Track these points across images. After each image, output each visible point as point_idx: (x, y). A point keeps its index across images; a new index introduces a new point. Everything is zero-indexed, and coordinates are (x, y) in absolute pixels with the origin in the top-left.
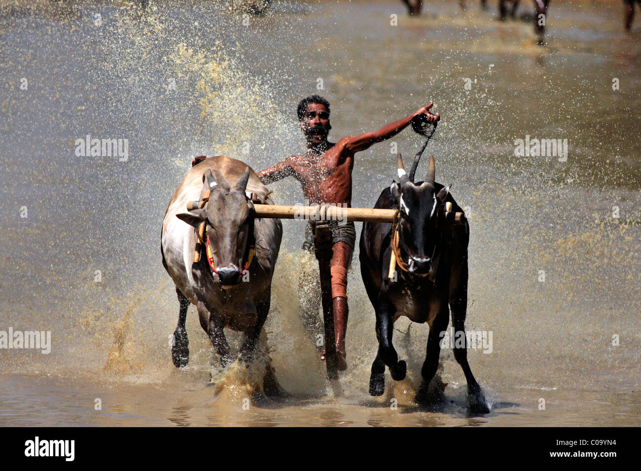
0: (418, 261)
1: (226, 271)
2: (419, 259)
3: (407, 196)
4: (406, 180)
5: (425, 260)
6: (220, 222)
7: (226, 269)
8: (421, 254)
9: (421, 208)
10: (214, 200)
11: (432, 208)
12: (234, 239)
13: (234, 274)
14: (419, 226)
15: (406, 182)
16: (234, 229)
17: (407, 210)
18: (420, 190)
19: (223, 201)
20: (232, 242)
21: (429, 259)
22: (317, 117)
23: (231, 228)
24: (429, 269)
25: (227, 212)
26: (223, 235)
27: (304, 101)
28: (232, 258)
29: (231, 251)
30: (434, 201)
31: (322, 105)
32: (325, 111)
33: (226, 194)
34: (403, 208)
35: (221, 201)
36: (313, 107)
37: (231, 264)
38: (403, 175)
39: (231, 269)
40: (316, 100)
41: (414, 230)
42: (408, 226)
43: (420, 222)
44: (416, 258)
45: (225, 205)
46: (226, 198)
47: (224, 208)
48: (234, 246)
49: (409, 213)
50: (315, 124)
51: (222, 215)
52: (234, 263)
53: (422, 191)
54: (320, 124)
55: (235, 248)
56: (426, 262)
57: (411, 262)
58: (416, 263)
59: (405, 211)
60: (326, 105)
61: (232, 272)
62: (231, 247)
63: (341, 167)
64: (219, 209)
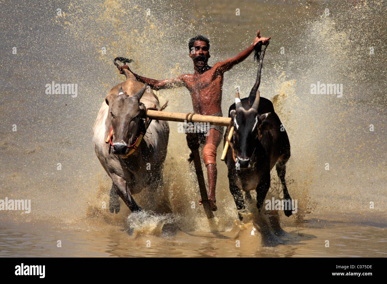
0: (241, 160)
1: (118, 145)
2: (241, 159)
3: (238, 117)
4: (240, 106)
5: (245, 160)
6: (119, 114)
7: (118, 143)
8: (243, 155)
9: (246, 125)
10: (117, 101)
11: (254, 126)
12: (127, 126)
13: (123, 147)
14: (244, 137)
15: (239, 107)
16: (128, 120)
17: (237, 126)
18: (248, 113)
19: (123, 102)
20: (125, 127)
21: (248, 160)
22: (201, 49)
23: (126, 119)
24: (248, 165)
25: (124, 109)
26: (120, 122)
27: (193, 39)
28: (124, 137)
29: (124, 133)
30: (255, 121)
31: (204, 42)
32: (206, 46)
33: (126, 98)
34: (235, 124)
35: (122, 102)
36: (199, 43)
37: (122, 141)
38: (238, 103)
39: (122, 144)
40: (201, 38)
41: (240, 140)
42: (238, 136)
43: (245, 134)
44: (240, 158)
45: (123, 104)
46: (125, 100)
47: (123, 106)
48: (126, 130)
49: (239, 128)
50: (200, 54)
51: (121, 110)
52: (125, 140)
53: (249, 114)
54: (203, 54)
55: (127, 131)
56: (246, 161)
57: (237, 160)
58: (240, 162)
59: (236, 126)
60: (207, 42)
61: (122, 146)
62: (124, 130)
63: (214, 82)
64: (120, 107)
